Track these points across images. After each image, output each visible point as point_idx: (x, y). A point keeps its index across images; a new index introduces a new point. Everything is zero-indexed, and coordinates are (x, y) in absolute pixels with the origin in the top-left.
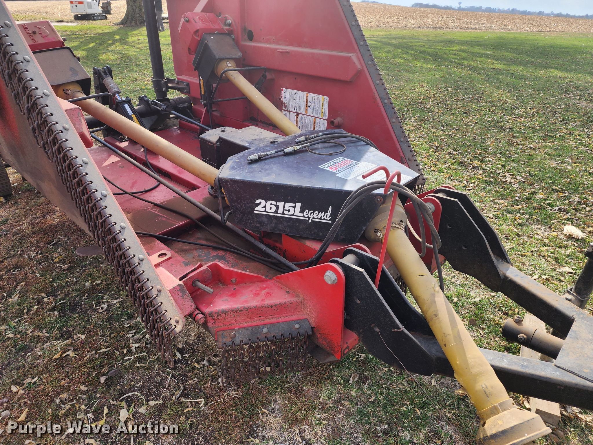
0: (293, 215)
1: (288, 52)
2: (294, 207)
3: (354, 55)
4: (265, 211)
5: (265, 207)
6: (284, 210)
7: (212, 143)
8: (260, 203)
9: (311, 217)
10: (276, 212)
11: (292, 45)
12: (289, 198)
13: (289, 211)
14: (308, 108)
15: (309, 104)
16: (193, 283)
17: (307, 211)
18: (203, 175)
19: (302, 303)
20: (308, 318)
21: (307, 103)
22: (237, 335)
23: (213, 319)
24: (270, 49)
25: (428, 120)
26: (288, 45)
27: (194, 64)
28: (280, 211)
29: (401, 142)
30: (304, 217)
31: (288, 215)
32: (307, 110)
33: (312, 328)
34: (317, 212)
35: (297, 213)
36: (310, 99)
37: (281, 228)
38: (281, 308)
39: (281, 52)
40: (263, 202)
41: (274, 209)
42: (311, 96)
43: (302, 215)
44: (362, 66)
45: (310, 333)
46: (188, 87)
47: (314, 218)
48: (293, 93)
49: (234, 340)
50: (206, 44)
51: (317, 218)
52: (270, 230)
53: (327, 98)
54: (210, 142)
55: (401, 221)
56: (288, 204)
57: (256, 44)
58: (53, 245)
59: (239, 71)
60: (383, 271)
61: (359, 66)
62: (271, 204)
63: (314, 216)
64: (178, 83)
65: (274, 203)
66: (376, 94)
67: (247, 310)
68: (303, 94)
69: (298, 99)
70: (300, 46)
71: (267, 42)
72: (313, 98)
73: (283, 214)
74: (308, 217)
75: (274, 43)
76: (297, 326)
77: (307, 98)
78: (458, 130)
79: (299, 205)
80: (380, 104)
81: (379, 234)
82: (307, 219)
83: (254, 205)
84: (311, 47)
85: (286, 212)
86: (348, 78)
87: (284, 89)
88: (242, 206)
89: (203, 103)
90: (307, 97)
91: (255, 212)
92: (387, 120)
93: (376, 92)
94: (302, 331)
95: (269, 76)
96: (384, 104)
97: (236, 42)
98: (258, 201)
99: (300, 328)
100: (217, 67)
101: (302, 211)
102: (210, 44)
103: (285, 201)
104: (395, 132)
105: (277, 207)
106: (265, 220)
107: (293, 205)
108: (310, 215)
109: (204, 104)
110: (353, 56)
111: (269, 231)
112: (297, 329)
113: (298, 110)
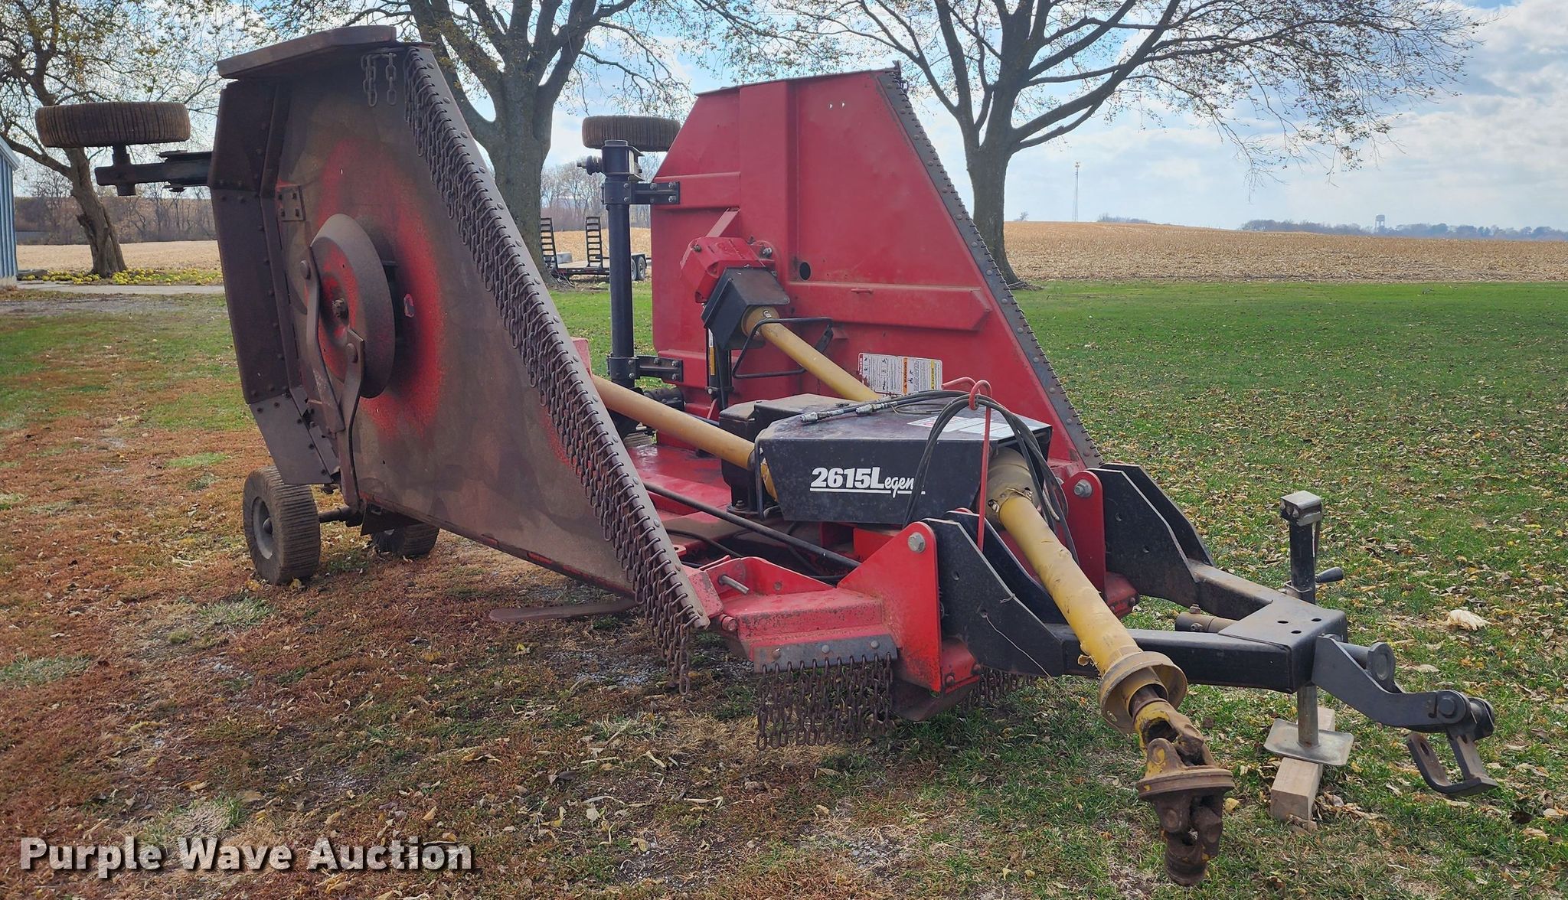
0: (869, 488)
1: (870, 292)
2: (870, 475)
3: (978, 289)
4: (827, 487)
5: (826, 480)
6: (855, 481)
7: (742, 419)
8: (820, 473)
9: (895, 488)
10: (844, 486)
11: (876, 281)
12: (862, 460)
13: (862, 481)
14: (908, 383)
15: (909, 376)
16: (720, 578)
17: (889, 478)
18: (732, 450)
19: (882, 609)
20: (892, 634)
21: (905, 374)
22: (783, 654)
23: (748, 627)
24: (839, 289)
25: (1214, 454)
26: (870, 283)
27: (703, 318)
28: (849, 484)
29: (1069, 424)
30: (885, 489)
31: (861, 488)
32: (906, 386)
33: (898, 651)
34: (904, 479)
35: (875, 484)
36: (910, 367)
37: (851, 513)
38: (849, 617)
39: (858, 292)
40: (824, 470)
41: (840, 480)
42: (912, 361)
43: (881, 486)
44: (993, 307)
45: (895, 656)
46: (680, 369)
47: (899, 489)
48: (880, 361)
49: (778, 661)
50: (730, 283)
51: (905, 489)
52: (835, 519)
53: (939, 363)
54: (738, 418)
55: (1027, 489)
56: (860, 471)
57: (814, 284)
58: (416, 643)
59: (784, 323)
60: (986, 528)
61: (987, 306)
62: (836, 474)
63: (900, 485)
64: (659, 363)
65: (840, 471)
66: (1019, 349)
67: (799, 615)
68: (898, 361)
69: (890, 370)
70: (890, 282)
71: (835, 278)
72: (916, 365)
73: (854, 487)
74: (891, 489)
75: (846, 280)
76: (874, 644)
77: (905, 367)
78: (1281, 470)
79: (876, 470)
80: (1026, 363)
81: (994, 507)
82: (890, 492)
83: (811, 478)
84: (909, 281)
85: (858, 484)
86: (970, 327)
87: (865, 355)
88: (791, 482)
89: (710, 392)
90: (906, 363)
91: (811, 490)
92: (1040, 388)
93: (1018, 346)
94: (882, 654)
95: (837, 334)
96: (1033, 364)
97: (781, 281)
98: (816, 472)
99: (878, 647)
100: (747, 317)
101: (881, 481)
102: (736, 284)
103: (857, 466)
104: (1057, 408)
105: (845, 477)
106: (826, 501)
107: (868, 471)
108: (894, 484)
109: (713, 392)
110: (976, 291)
111: (832, 520)
112: (875, 648)
113: (890, 387)
